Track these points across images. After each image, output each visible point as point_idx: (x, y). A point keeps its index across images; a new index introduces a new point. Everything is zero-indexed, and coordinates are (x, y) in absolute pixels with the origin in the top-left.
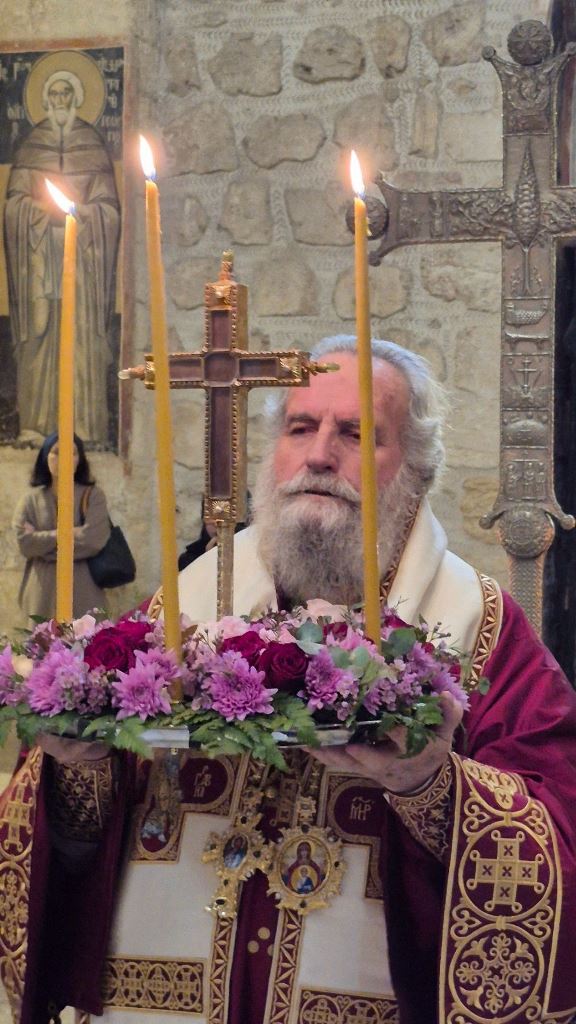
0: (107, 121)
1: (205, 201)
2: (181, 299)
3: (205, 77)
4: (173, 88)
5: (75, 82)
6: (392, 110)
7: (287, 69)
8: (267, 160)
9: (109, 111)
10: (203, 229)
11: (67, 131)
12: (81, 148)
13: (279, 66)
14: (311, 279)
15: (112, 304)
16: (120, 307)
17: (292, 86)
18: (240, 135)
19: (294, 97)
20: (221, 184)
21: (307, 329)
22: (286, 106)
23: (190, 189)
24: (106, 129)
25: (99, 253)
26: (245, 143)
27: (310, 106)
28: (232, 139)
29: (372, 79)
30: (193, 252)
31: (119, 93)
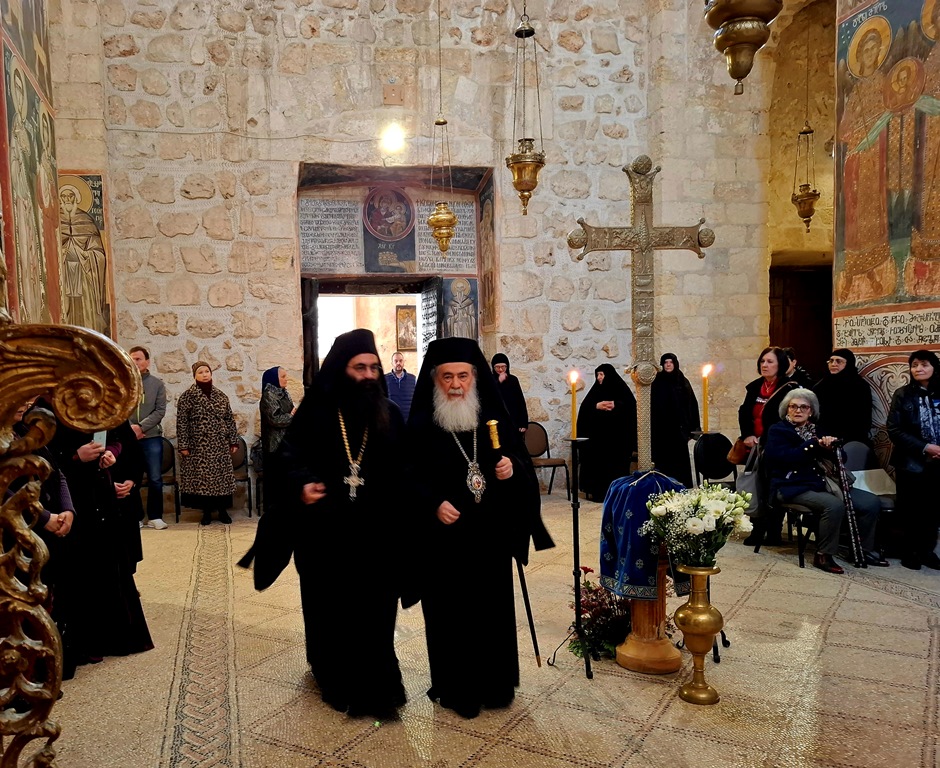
0: (95, 211)
1: (139, 251)
2: (131, 297)
3: (135, 193)
4: (119, 197)
5: (76, 191)
6: (230, 214)
7: (177, 191)
8: (170, 234)
9: (95, 206)
10: (140, 265)
11: (73, 215)
12: (81, 223)
13: (173, 190)
14: (196, 289)
15: (104, 300)
16: (108, 301)
17: (180, 199)
18: (155, 222)
19: (181, 205)
20: (147, 244)
21: (196, 311)
22: (177, 208)
23: (131, 246)
24: (95, 215)
25: (95, 275)
26: (158, 225)
27: (189, 209)
28: (151, 223)
29: (218, 199)
30: (135, 275)
31: (100, 198)
